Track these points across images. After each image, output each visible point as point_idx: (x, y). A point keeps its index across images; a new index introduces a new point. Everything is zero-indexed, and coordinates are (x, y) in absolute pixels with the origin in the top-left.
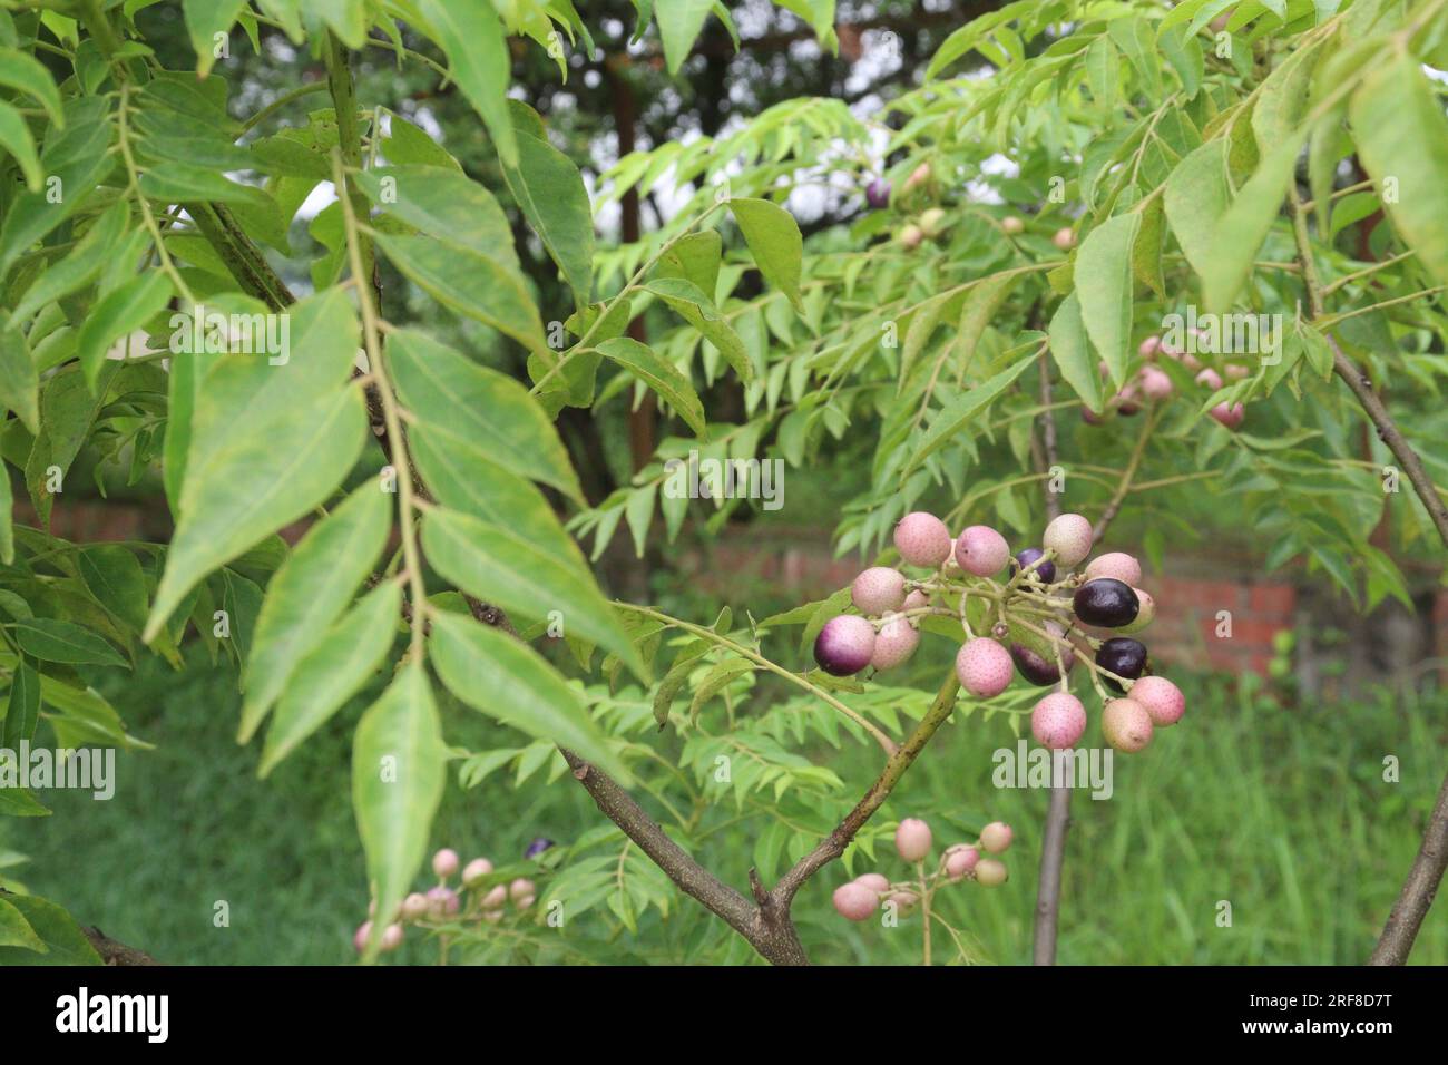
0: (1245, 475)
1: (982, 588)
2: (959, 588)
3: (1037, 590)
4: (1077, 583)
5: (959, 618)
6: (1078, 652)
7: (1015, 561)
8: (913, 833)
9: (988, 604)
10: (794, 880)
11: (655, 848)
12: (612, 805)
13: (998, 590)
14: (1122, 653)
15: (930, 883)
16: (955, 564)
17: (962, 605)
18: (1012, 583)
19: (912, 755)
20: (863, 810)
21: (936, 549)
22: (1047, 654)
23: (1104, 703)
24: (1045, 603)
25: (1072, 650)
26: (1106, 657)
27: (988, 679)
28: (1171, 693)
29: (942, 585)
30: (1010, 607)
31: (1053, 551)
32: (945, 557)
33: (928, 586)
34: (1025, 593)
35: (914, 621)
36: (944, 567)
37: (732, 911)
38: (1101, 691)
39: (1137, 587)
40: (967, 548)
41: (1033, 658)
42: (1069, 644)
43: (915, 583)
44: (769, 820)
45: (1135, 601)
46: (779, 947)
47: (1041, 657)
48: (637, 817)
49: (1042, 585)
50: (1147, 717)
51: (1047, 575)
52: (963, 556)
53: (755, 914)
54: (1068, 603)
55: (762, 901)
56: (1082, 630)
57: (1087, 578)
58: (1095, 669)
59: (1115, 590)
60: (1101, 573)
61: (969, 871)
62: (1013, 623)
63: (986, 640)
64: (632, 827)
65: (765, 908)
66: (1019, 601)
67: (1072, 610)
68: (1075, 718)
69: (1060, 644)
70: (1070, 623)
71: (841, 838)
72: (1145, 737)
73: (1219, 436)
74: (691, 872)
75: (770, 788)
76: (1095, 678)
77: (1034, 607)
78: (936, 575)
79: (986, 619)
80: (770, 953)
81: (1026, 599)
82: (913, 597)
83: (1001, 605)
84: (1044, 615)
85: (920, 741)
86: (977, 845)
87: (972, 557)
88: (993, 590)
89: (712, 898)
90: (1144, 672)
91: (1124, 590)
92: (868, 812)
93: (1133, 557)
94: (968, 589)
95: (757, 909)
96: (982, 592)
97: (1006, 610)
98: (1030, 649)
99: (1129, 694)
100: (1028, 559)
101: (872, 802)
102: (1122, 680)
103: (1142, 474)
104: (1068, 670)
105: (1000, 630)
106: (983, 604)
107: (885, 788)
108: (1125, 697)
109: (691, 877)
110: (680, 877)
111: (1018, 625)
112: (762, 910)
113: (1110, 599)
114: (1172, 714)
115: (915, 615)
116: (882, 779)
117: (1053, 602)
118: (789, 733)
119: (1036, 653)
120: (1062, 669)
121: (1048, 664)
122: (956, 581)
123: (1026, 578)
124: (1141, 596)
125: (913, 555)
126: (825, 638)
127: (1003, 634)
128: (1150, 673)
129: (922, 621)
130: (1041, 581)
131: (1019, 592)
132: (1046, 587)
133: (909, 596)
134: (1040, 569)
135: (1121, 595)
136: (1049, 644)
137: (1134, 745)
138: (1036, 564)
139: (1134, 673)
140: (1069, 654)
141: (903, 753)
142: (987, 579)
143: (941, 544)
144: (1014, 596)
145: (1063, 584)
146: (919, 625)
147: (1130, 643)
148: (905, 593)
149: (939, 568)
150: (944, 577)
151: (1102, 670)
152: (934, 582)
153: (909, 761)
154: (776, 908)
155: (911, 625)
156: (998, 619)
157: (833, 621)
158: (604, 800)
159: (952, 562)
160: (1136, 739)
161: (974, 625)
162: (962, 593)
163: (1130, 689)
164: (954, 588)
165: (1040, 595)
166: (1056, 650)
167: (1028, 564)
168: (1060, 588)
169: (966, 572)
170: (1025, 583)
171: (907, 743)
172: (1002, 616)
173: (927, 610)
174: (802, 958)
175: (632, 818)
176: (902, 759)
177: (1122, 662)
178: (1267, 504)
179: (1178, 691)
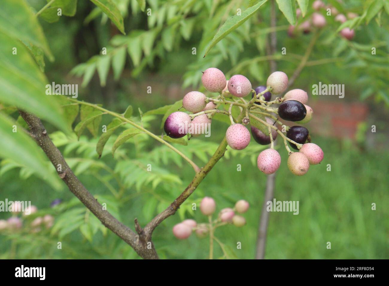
0: (353, 60)
1: (239, 102)
2: (229, 102)
3: (263, 104)
4: (280, 101)
5: (228, 115)
6: (279, 131)
7: (254, 91)
8: (208, 203)
9: (241, 109)
10: (153, 224)
11: (94, 209)
12: (76, 190)
13: (246, 103)
14: (298, 133)
15: (213, 225)
16: (228, 91)
17: (230, 109)
18: (252, 100)
19: (206, 173)
20: (184, 195)
21: (219, 85)
22: (266, 131)
23: (289, 154)
24: (266, 109)
25: (277, 131)
26: (291, 134)
27: (239, 141)
28: (318, 151)
29: (222, 100)
30: (251, 111)
31: (271, 88)
32: (223, 88)
33: (216, 100)
34: (258, 105)
35: (209, 115)
36: (223, 93)
37: (127, 236)
38: (288, 149)
39: (306, 104)
40: (233, 84)
41: (260, 133)
42: (275, 128)
43: (211, 99)
44: (150, 196)
45: (305, 110)
46: (146, 252)
47: (263, 133)
48: (87, 195)
49: (265, 102)
50: (307, 161)
51: (268, 98)
52: (231, 87)
53: (137, 238)
54: (275, 110)
55: (140, 233)
56: (281, 122)
57: (284, 100)
58: (286, 139)
59: (297, 105)
60: (291, 98)
61: (230, 220)
62: (252, 118)
63: (239, 125)
64: (84, 200)
65: (141, 236)
66: (254, 108)
67: (277, 113)
68: (276, 160)
69: (271, 128)
70: (276, 119)
71: (174, 207)
72: (306, 169)
73: (343, 43)
74: (110, 219)
75: (151, 183)
76: (286, 143)
77: (262, 111)
78: (220, 96)
79: (241, 116)
80: (143, 254)
81: (258, 108)
82: (209, 105)
83: (247, 110)
84: (267, 115)
85: (210, 167)
86: (234, 209)
87: (235, 88)
88: (244, 103)
89: (118, 231)
90: (307, 141)
91: (301, 105)
92: (186, 196)
93: (305, 91)
94: (233, 102)
95: (138, 236)
96: (239, 104)
97: (249, 112)
98: (259, 129)
99: (301, 151)
100: (260, 91)
101: (188, 192)
102: (297, 144)
103: (311, 58)
104: (274, 139)
105: (246, 121)
106: (240, 109)
107: (194, 186)
108: (298, 152)
109: (110, 222)
110: (105, 222)
111: (254, 119)
112: (140, 236)
113: (294, 109)
114: (318, 159)
115: (210, 113)
116: (193, 183)
117: (270, 109)
118: (161, 160)
119: (261, 131)
120: (271, 138)
121: (266, 136)
122: (228, 99)
123: (258, 98)
124: (308, 108)
125: (209, 86)
126: (169, 121)
127: (247, 122)
128: (309, 142)
129: (212, 115)
130: (265, 100)
131: (255, 104)
132: (267, 103)
133: (207, 104)
134: (265, 95)
135: (299, 107)
136: (267, 127)
137: (301, 172)
138: (263, 92)
139: (302, 141)
140: (275, 132)
141: (202, 172)
142: (242, 98)
143: (222, 82)
144: (253, 106)
145: (274, 102)
146: (211, 117)
147: (301, 128)
148: (206, 103)
149: (220, 93)
150: (223, 97)
151: (289, 140)
152: (219, 99)
153: (205, 175)
154: (146, 236)
155: (207, 117)
156: (245, 116)
157: (172, 114)
158: (72, 188)
159: (226, 90)
160: (302, 170)
161: (235, 118)
162: (230, 104)
163: (301, 148)
164: (227, 101)
165: (264, 106)
166: (270, 130)
167: (260, 92)
168: (273, 103)
169: (232, 95)
170: (258, 100)
171: (204, 167)
172: (247, 115)
173: (215, 110)
174: (156, 257)
175: (84, 196)
176: (202, 174)
177: (298, 136)
178: (361, 73)
179: (321, 150)
